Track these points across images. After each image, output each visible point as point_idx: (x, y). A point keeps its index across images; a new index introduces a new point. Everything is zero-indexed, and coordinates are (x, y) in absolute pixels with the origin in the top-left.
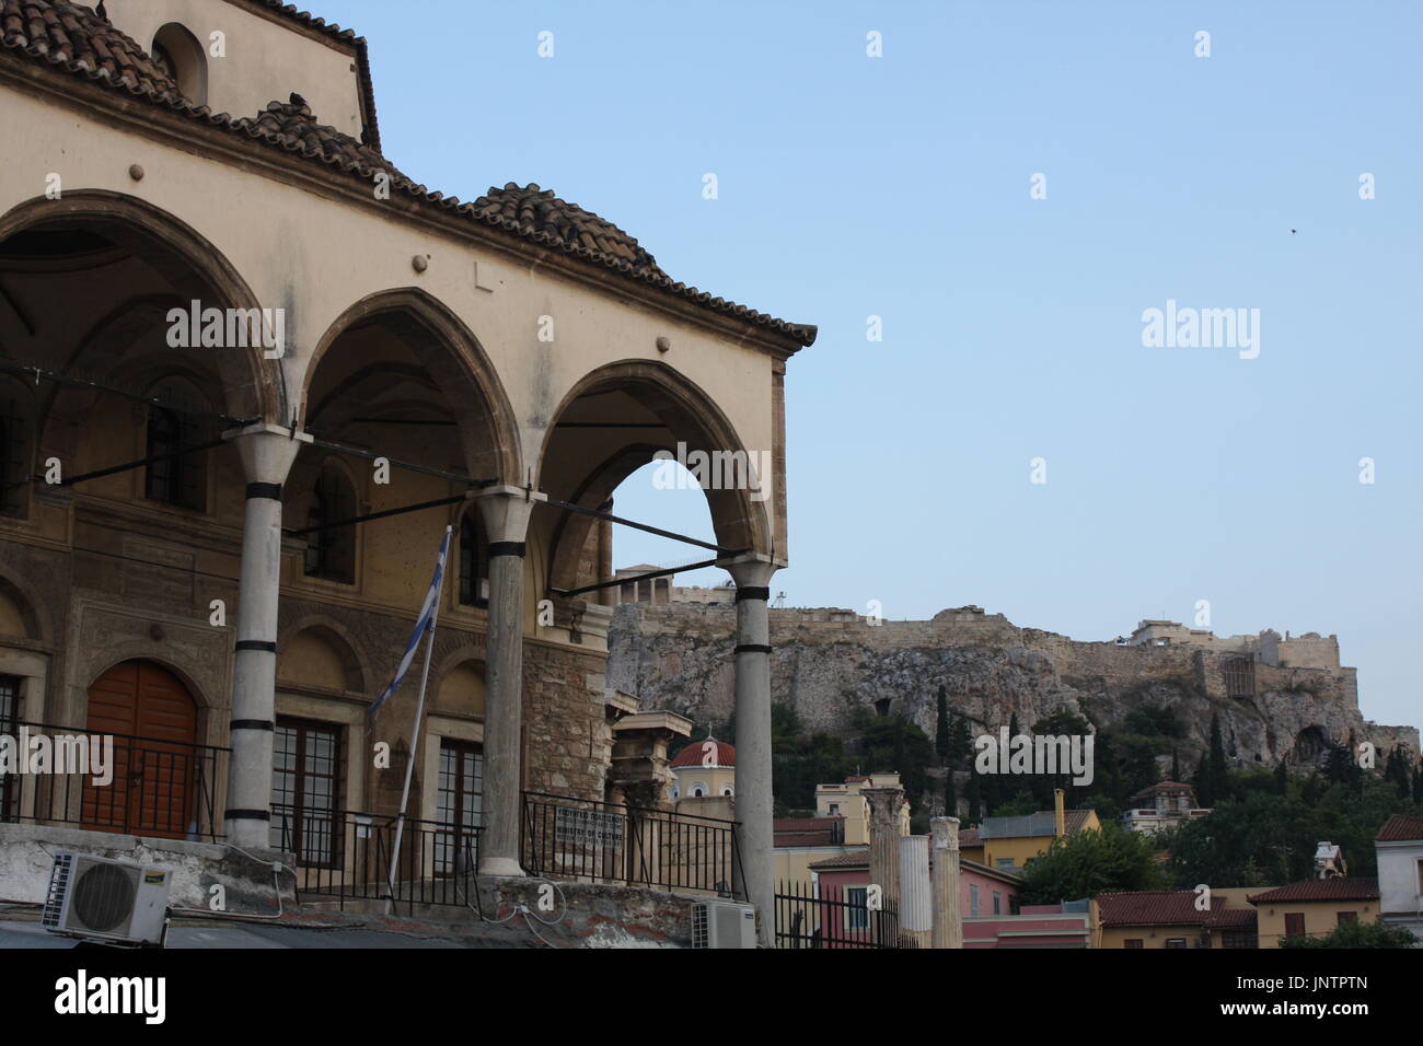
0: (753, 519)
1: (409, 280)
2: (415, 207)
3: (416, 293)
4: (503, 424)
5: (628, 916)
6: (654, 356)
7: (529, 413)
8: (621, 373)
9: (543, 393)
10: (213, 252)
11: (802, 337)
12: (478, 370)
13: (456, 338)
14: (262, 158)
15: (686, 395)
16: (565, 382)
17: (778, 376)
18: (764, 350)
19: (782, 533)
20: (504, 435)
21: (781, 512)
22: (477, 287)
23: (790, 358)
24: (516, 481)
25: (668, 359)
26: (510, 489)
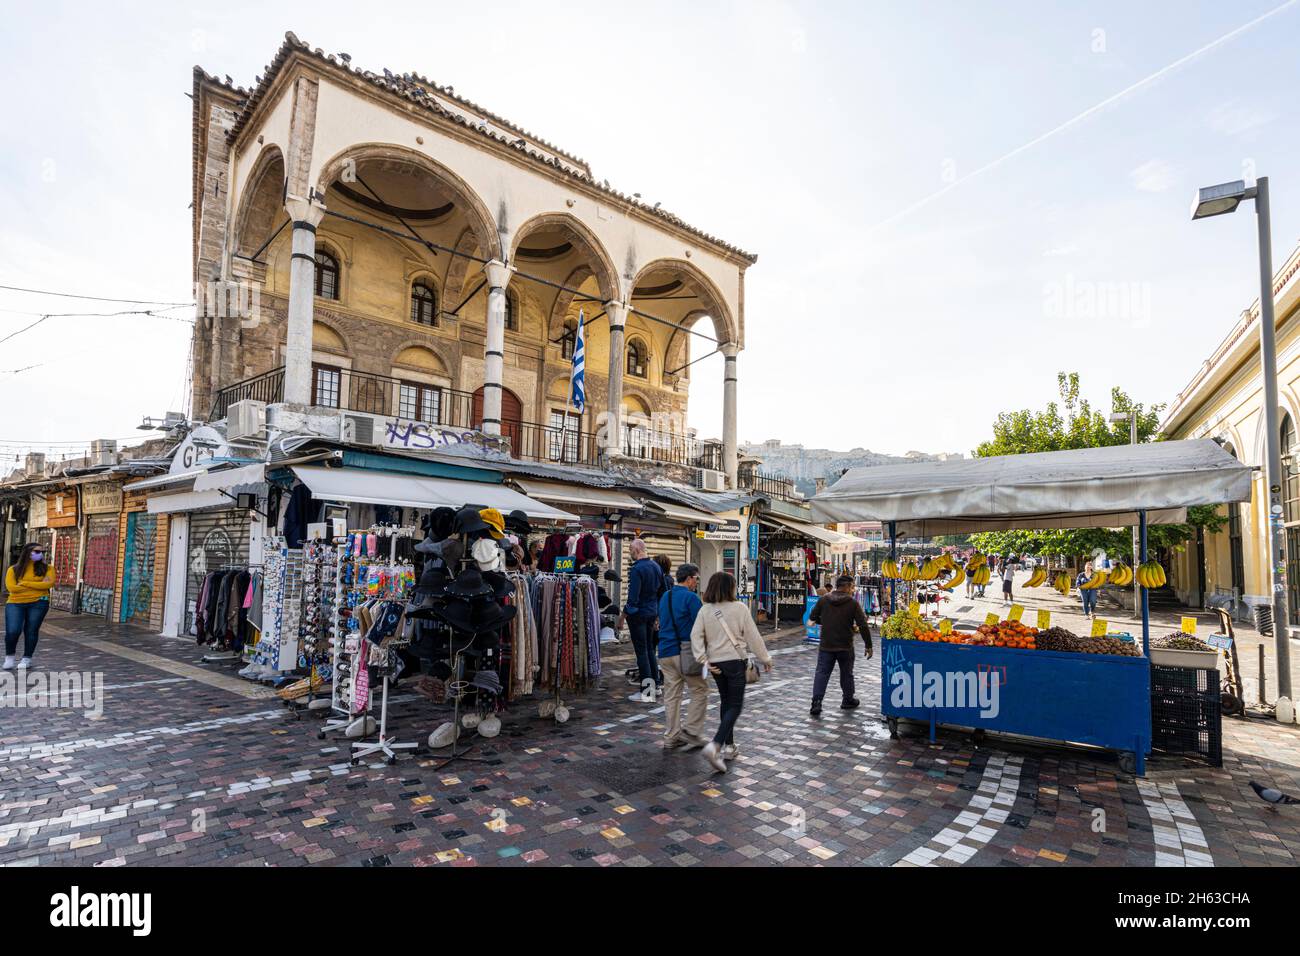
0: (730, 330)
1: (566, 210)
2: (566, 178)
3: (567, 215)
4: (613, 277)
5: (670, 474)
6: (685, 258)
7: (624, 273)
8: (670, 264)
9: (630, 264)
10: (463, 182)
11: (752, 259)
12: (600, 253)
13: (590, 238)
14: (487, 144)
15: (700, 277)
16: (641, 264)
17: (741, 275)
18: (736, 263)
19: (742, 336)
20: (613, 281)
21: (742, 327)
22: (599, 217)
23: (748, 268)
24: (618, 300)
25: (690, 260)
26: (614, 302)
